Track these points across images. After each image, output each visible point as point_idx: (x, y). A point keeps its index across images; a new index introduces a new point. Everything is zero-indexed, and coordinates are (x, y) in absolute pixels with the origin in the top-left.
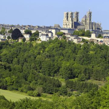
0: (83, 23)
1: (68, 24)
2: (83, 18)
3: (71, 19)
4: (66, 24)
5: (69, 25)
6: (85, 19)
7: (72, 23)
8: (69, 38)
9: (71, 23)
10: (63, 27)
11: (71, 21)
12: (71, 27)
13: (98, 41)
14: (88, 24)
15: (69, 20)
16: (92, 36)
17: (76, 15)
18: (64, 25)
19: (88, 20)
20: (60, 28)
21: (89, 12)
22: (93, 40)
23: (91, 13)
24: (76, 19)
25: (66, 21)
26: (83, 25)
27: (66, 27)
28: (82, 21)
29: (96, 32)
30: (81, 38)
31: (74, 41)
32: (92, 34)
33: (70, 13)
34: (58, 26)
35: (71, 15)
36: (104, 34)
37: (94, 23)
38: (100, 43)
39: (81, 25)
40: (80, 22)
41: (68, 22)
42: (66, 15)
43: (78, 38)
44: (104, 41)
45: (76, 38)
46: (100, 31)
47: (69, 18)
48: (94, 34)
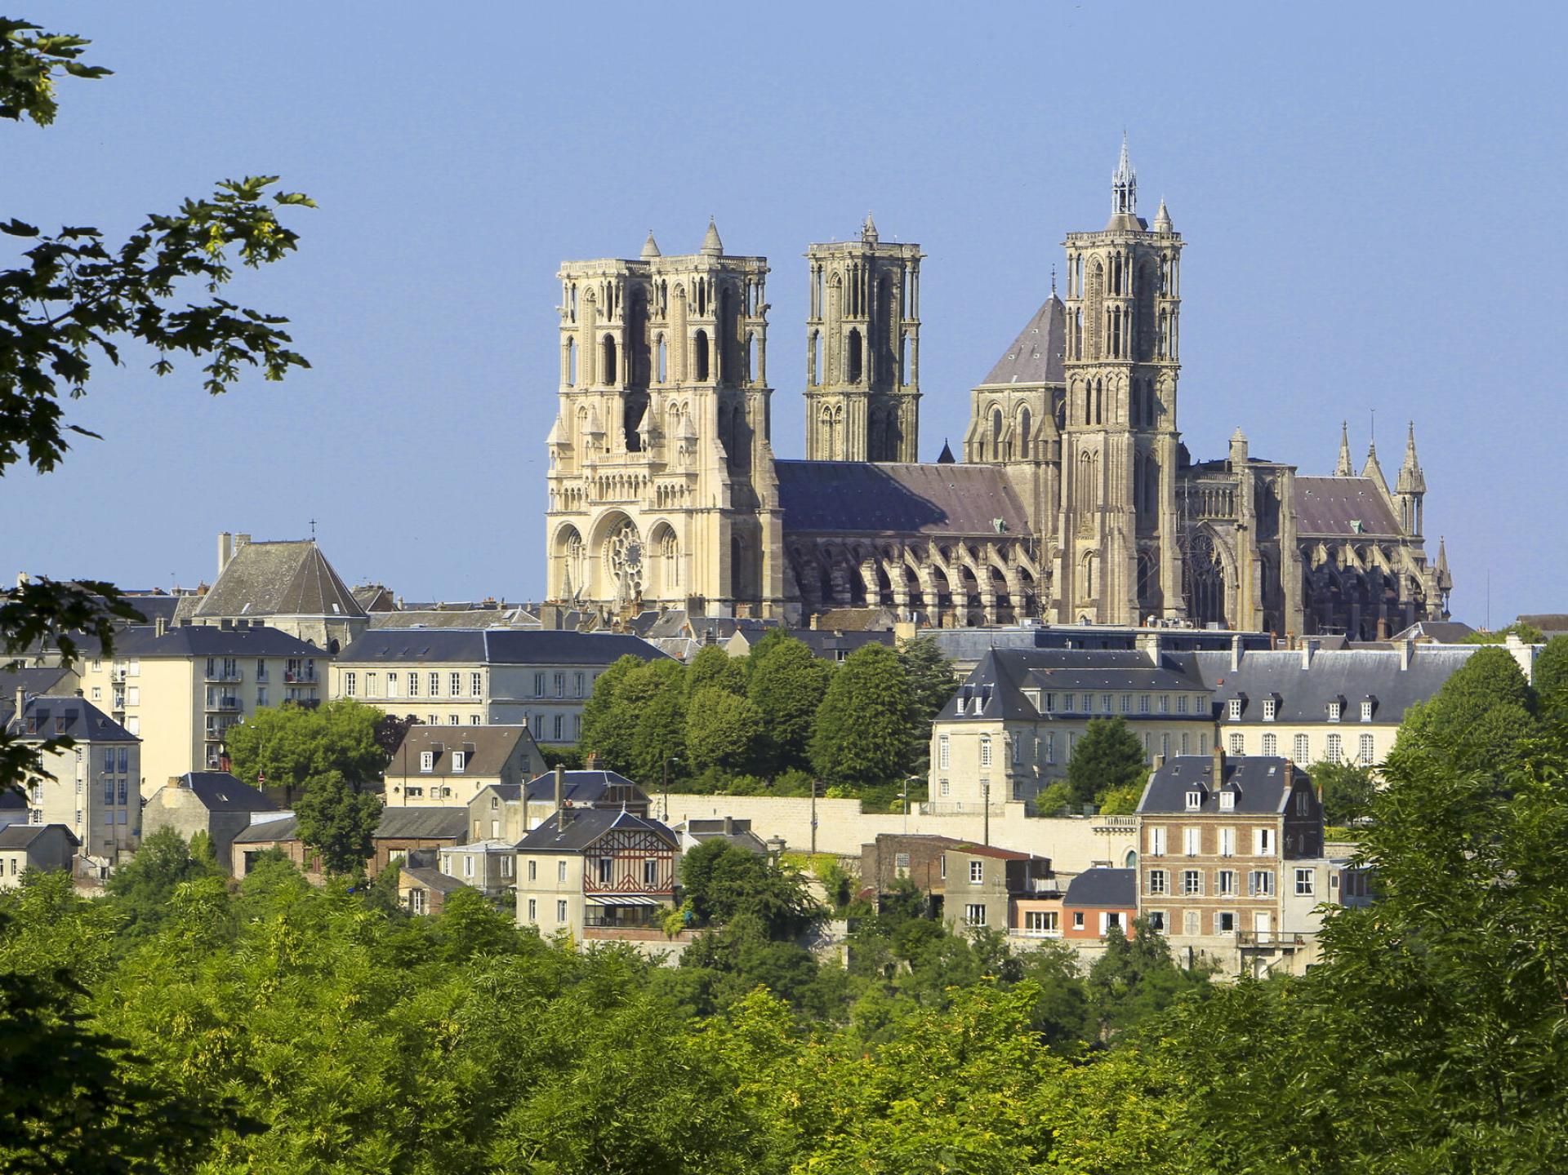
0: (997, 480)
1: (645, 524)
2: (1001, 372)
3: (704, 407)
4: (617, 524)
5: (664, 532)
6: (1036, 401)
7: (741, 502)
8: (455, 826)
9: (713, 487)
11: (712, 452)
12: (707, 577)
13: (1025, 870)
14: (1100, 493)
15: (675, 432)
16: (945, 782)
17: (851, 317)
18: (569, 533)
19: (1095, 415)
20: (333, 612)
21: (1111, 238)
22: (936, 863)
23: (1167, 248)
24: (848, 406)
25: (615, 444)
26: (997, 522)
27: (615, 578)
28: (975, 451)
29: (1037, 682)
30: (687, 824)
31: (533, 902)
32: (944, 738)
33: (694, 283)
34: (296, 586)
35: (702, 315)
36: (1233, 711)
37: (1234, 470)
38: (1080, 922)
39: (962, 529)
40: (953, 461)
41: (657, 468)
42: (617, 327)
43: (613, 830)
44: (1150, 870)
45: (557, 827)
46: (1149, 663)
47: (678, 389)
48: (993, 737)
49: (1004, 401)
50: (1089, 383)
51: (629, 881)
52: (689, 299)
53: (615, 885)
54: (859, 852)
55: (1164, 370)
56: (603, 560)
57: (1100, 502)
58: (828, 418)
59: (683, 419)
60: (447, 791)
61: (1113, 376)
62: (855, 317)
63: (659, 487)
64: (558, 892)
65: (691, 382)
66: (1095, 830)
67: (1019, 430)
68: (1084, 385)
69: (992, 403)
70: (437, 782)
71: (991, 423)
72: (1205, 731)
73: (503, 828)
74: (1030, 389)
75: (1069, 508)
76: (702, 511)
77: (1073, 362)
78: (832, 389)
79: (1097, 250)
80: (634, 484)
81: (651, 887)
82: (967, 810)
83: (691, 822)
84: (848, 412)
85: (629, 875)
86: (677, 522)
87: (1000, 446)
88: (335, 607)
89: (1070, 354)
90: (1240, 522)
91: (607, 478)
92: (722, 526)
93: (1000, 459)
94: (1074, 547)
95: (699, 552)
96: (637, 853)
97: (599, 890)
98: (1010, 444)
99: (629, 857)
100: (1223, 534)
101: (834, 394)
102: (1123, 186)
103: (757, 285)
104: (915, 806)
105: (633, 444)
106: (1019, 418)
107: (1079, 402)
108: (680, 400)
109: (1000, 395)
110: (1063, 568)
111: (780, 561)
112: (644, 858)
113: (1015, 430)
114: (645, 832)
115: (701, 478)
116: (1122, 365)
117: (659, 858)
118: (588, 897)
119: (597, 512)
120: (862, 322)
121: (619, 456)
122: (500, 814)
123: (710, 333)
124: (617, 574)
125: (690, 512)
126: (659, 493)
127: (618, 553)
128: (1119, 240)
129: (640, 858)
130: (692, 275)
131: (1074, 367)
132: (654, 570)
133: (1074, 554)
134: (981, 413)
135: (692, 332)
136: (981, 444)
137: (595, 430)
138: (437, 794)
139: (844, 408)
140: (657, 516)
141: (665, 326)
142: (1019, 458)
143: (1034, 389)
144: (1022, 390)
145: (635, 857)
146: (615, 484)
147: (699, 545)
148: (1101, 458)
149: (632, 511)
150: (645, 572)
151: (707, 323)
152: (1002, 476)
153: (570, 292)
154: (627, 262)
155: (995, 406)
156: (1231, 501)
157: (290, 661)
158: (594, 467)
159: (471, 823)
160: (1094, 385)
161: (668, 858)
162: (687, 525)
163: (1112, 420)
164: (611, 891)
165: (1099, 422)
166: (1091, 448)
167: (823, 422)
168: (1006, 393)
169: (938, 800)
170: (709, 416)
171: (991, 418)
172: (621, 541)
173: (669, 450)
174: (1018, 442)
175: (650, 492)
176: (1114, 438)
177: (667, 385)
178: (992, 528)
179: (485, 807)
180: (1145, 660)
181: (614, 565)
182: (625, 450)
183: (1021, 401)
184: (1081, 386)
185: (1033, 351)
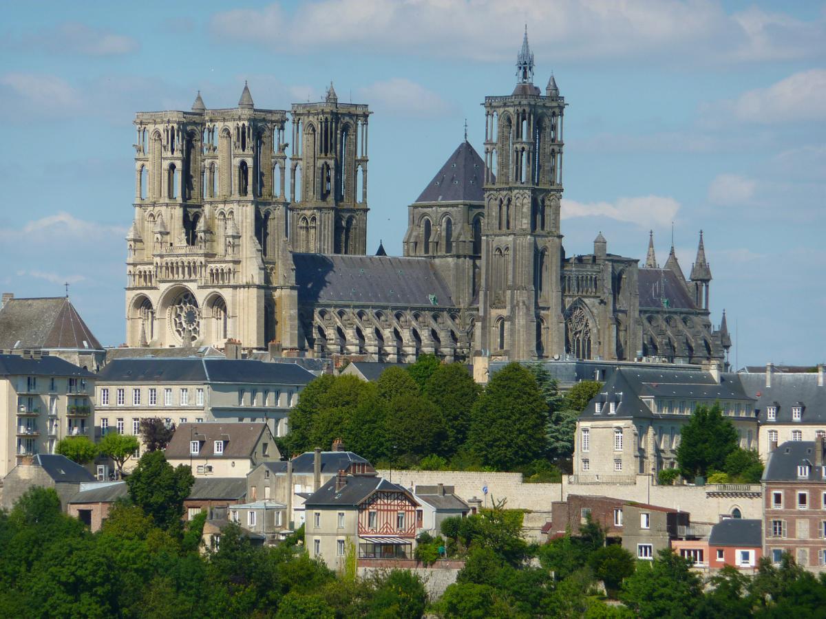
0: (430, 269)
1: (201, 296)
3: (245, 215)
4: (179, 295)
5: (217, 302)
6: (457, 213)
8: (236, 491)
9: (252, 269)
10: (132, 340)
12: (247, 332)
13: (677, 521)
14: (510, 277)
15: (223, 231)
16: (586, 461)
17: (323, 155)
18: (144, 303)
19: (505, 225)
20: (83, 347)
21: (519, 100)
22: (610, 514)
23: (556, 107)
24: (321, 216)
25: (177, 240)
26: (431, 297)
27: (177, 333)
28: (411, 248)
29: (649, 392)
30: (414, 488)
31: (317, 541)
32: (586, 430)
33: (238, 129)
34: (56, 329)
35: (244, 151)
36: (771, 415)
37: (597, 262)
38: (721, 556)
39: (409, 302)
40: (385, 255)
41: (210, 255)
42: (177, 159)
43: (377, 492)
44: (772, 520)
45: (334, 489)
46: (713, 381)
47: (225, 202)
48: (624, 430)
49: (434, 213)
50: (501, 202)
51: (387, 527)
52: (234, 138)
53: (378, 530)
54: (549, 508)
55: (552, 193)
56: (167, 321)
57: (510, 283)
58: (305, 225)
59: (230, 223)
60: (210, 468)
61: (520, 196)
62: (326, 155)
63: (212, 270)
64: (337, 535)
65: (236, 196)
66: (708, 494)
67: (444, 234)
68: (498, 202)
69: (424, 214)
70: (202, 462)
71: (422, 229)
72: (751, 428)
73: (273, 492)
74: (453, 206)
75: (487, 289)
76: (244, 287)
77: (490, 186)
78: (308, 205)
79: (506, 109)
80: (192, 268)
81: (401, 531)
82: (604, 480)
83: (417, 487)
84: (321, 221)
85: (387, 523)
86: (226, 294)
87: (431, 245)
88: (85, 343)
89: (487, 181)
90: (602, 298)
91: (172, 263)
92: (258, 297)
93: (431, 254)
94: (490, 314)
95: (241, 314)
96: (392, 508)
97: (367, 533)
98: (437, 243)
99: (387, 510)
100: (590, 306)
101: (310, 209)
102: (525, 63)
103: (279, 130)
104: (565, 478)
105: (192, 239)
106: (444, 225)
107: (494, 214)
108: (226, 209)
109: (430, 209)
110: (482, 329)
111: (296, 322)
112: (397, 511)
113: (441, 234)
114: (398, 493)
115: (244, 263)
116: (526, 188)
117: (406, 511)
118: (362, 538)
119: (164, 287)
120: (331, 159)
121: (180, 248)
122: (271, 482)
123: (250, 162)
124: (178, 331)
125: (235, 287)
126: (212, 274)
127: (178, 316)
128: (524, 102)
129: (394, 511)
130: (236, 122)
131: (491, 189)
132: (208, 327)
133: (490, 319)
134: (416, 222)
135: (236, 162)
136: (416, 244)
137: (163, 230)
138: (203, 470)
139: (318, 218)
140: (211, 290)
141: (215, 157)
142: (444, 253)
143: (456, 206)
144: (447, 206)
145: (391, 510)
146: (178, 268)
147: (241, 310)
148: (511, 252)
149: (192, 287)
150: (202, 329)
151: (248, 156)
152: (432, 265)
153: (142, 132)
154: (185, 113)
155: (426, 217)
156: (596, 284)
157: (71, 380)
158: (162, 256)
159: (249, 487)
160: (505, 202)
161: (412, 511)
162: (234, 296)
163: (519, 227)
164: (376, 533)
165: (508, 228)
166: (503, 246)
167: (301, 228)
168: (434, 208)
169: (580, 474)
170: (249, 220)
171: (423, 225)
172: (181, 308)
173: (218, 244)
174: (444, 242)
175: (206, 274)
176: (520, 240)
177: (217, 199)
178: (428, 301)
179: (260, 477)
180: (710, 379)
181: (176, 324)
182: (185, 244)
183: (446, 214)
184: (495, 204)
185: (453, 179)
